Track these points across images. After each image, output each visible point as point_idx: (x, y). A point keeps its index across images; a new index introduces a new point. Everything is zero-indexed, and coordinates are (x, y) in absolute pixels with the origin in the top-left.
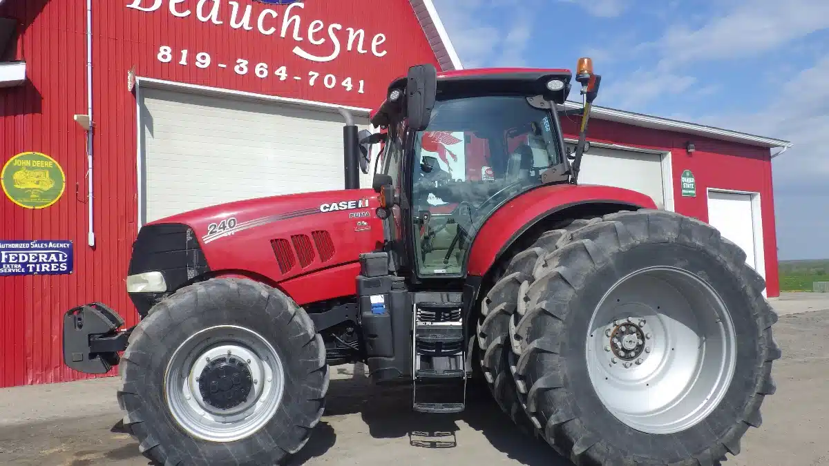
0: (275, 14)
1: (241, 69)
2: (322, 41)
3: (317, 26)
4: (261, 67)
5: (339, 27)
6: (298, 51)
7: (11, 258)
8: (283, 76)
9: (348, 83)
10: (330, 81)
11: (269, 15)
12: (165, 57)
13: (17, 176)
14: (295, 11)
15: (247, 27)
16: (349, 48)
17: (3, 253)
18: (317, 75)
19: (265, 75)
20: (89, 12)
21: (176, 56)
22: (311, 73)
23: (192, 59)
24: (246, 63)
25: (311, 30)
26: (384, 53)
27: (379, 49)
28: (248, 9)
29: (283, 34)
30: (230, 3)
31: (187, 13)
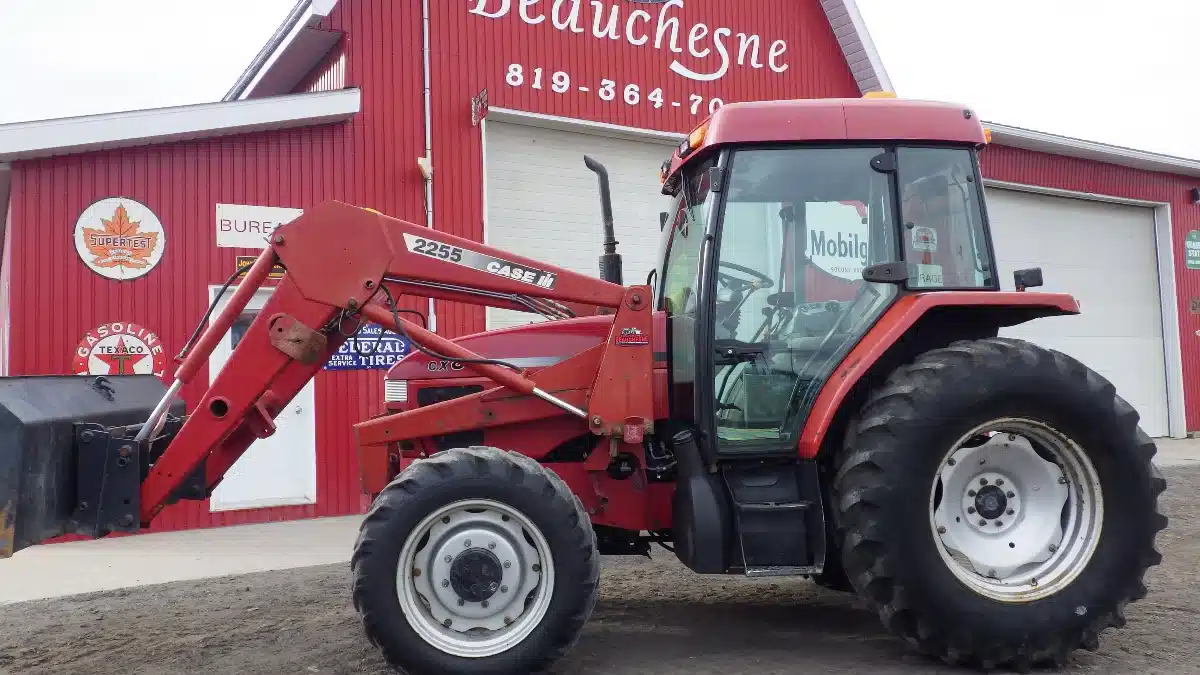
0: (647, 17)
1: (607, 93)
2: (706, 52)
3: (700, 31)
4: (632, 90)
5: (727, 32)
6: (676, 67)
8: (659, 103)
11: (639, 19)
12: (515, 78)
14: (672, 12)
15: (613, 36)
16: (741, 61)
18: (700, 99)
19: (636, 101)
20: (426, 22)
21: (529, 76)
22: (693, 97)
23: (547, 80)
24: (612, 84)
25: (692, 38)
26: (785, 67)
27: (779, 61)
28: (615, 9)
29: (657, 45)
30: (593, 3)
31: (541, 19)
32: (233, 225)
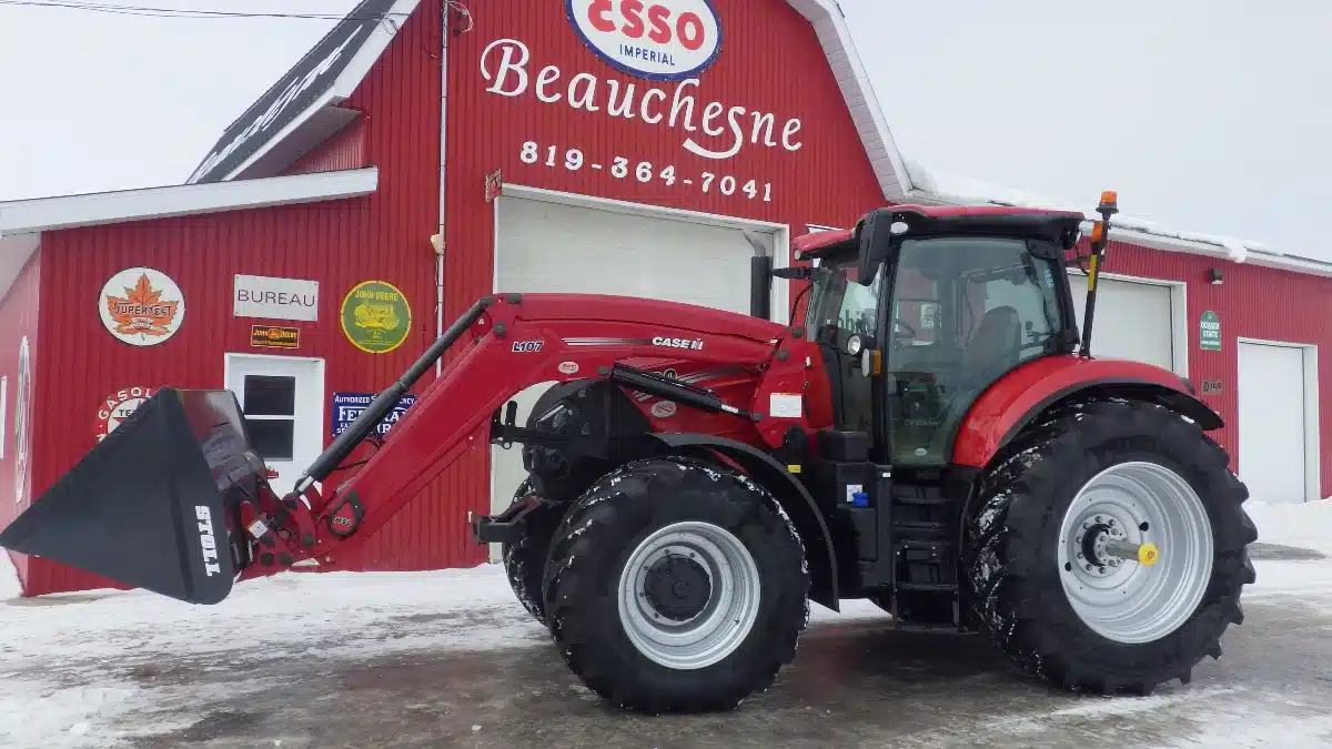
0: (662, 96)
1: (620, 171)
2: (720, 130)
3: (715, 109)
4: (644, 167)
5: (741, 110)
6: (689, 145)
7: (350, 415)
8: (671, 180)
9: (750, 188)
10: (728, 186)
11: (655, 97)
12: (529, 156)
13: (360, 311)
14: (687, 91)
15: (628, 115)
16: (754, 139)
17: (341, 408)
18: (712, 177)
19: (648, 179)
20: (444, 100)
21: (543, 154)
22: (705, 175)
23: (560, 158)
24: (625, 161)
25: (707, 117)
26: (798, 145)
27: (792, 140)
28: (631, 88)
29: (672, 123)
30: (609, 82)
31: (557, 97)
32: (250, 296)
